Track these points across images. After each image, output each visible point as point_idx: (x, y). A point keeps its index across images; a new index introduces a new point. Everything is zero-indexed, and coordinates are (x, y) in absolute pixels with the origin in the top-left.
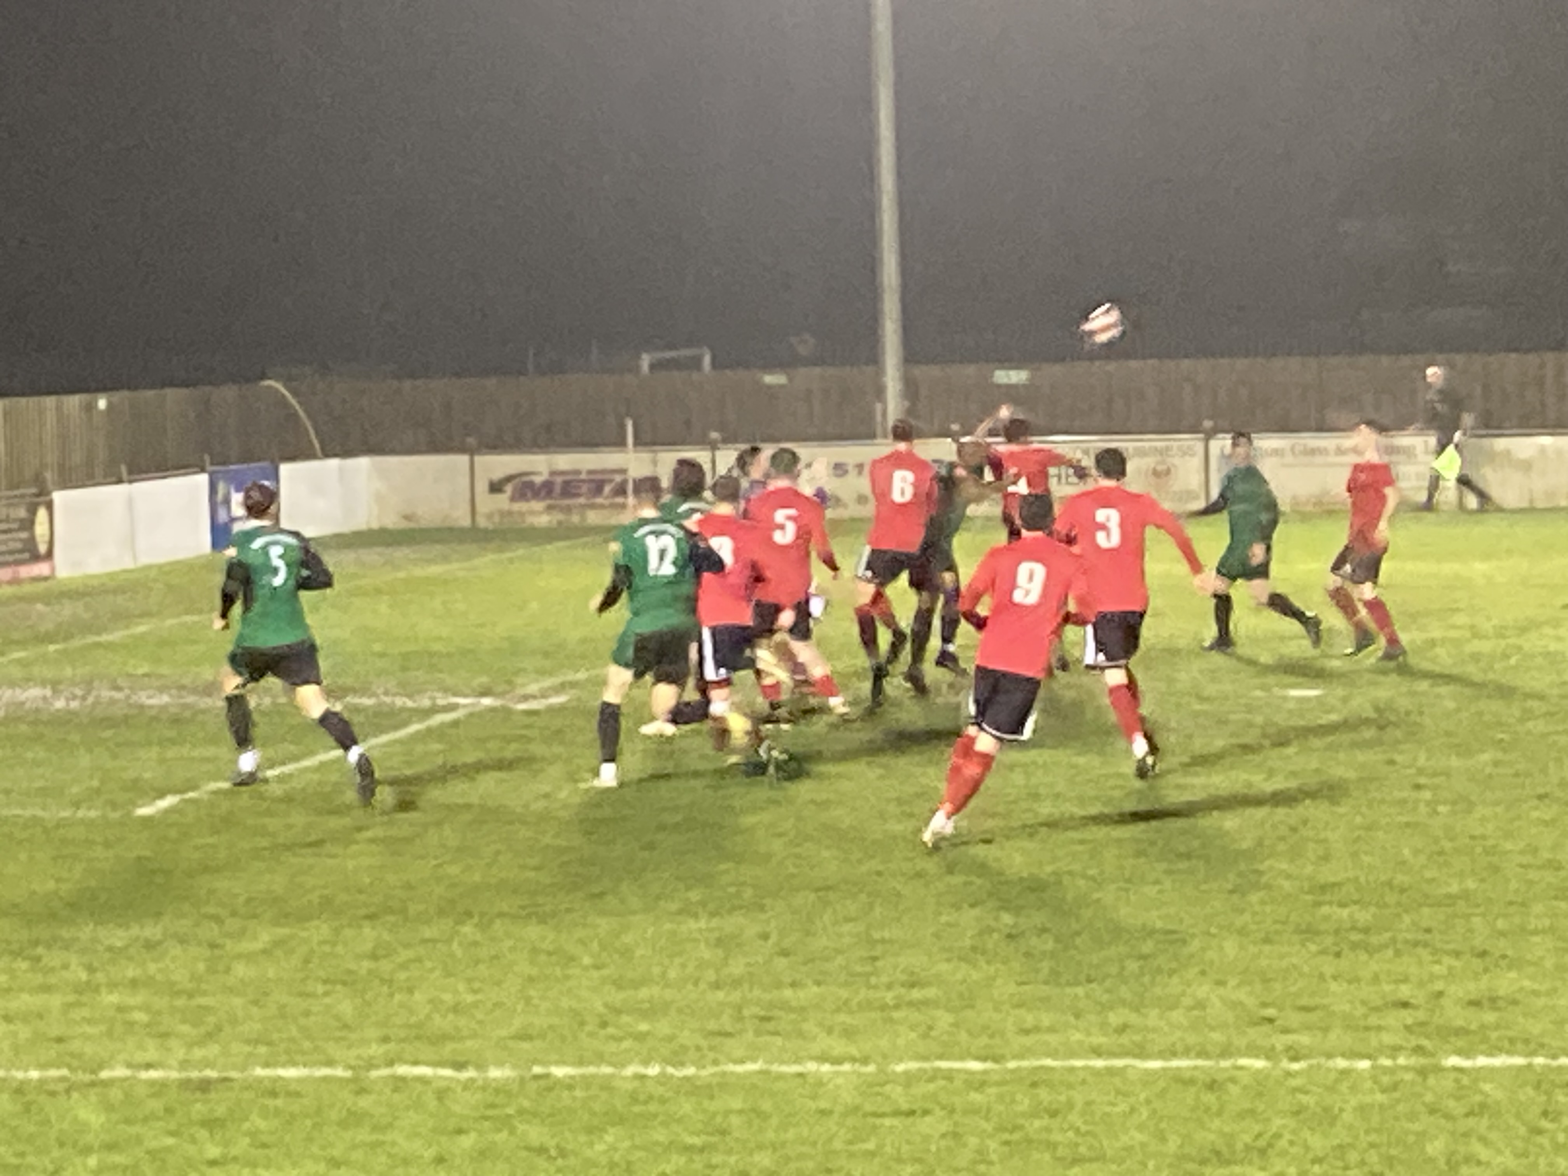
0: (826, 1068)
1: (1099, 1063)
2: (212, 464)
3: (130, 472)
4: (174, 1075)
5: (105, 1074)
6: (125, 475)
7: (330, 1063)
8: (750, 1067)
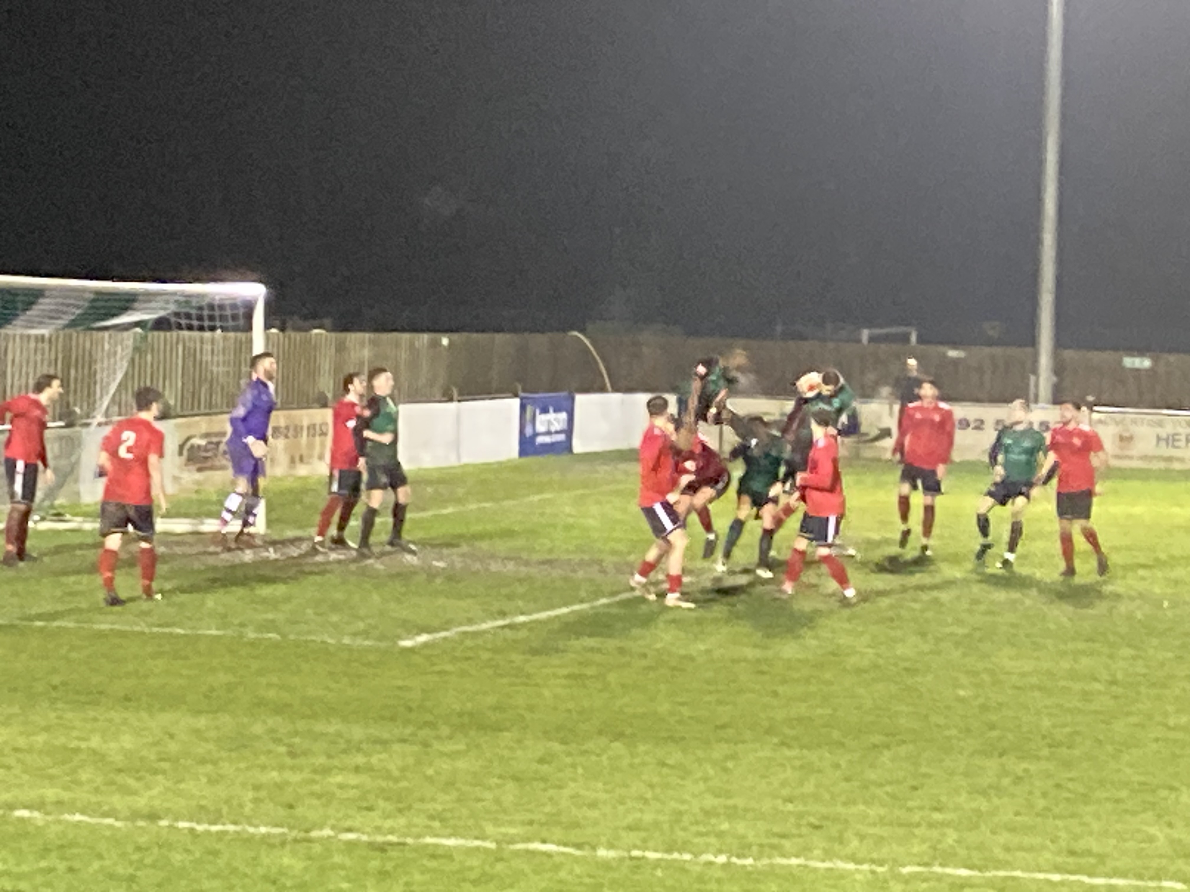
0: (851, 866)
1: (1056, 877)
2: (524, 391)
3: (460, 394)
4: (365, 838)
5: (314, 834)
6: (455, 396)
7: (483, 837)
8: (794, 861)
